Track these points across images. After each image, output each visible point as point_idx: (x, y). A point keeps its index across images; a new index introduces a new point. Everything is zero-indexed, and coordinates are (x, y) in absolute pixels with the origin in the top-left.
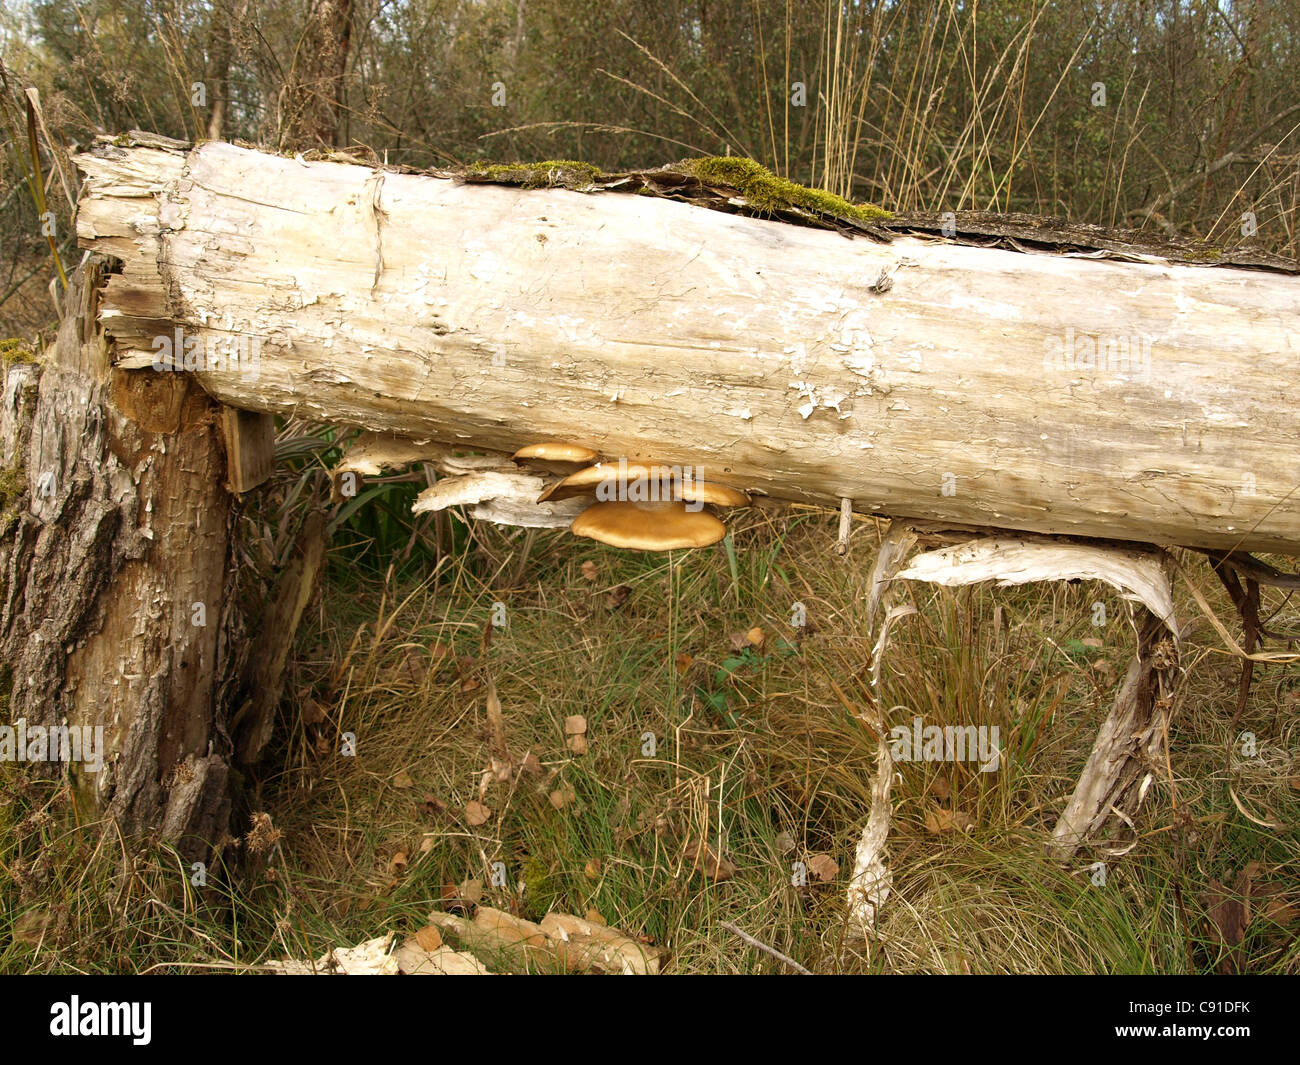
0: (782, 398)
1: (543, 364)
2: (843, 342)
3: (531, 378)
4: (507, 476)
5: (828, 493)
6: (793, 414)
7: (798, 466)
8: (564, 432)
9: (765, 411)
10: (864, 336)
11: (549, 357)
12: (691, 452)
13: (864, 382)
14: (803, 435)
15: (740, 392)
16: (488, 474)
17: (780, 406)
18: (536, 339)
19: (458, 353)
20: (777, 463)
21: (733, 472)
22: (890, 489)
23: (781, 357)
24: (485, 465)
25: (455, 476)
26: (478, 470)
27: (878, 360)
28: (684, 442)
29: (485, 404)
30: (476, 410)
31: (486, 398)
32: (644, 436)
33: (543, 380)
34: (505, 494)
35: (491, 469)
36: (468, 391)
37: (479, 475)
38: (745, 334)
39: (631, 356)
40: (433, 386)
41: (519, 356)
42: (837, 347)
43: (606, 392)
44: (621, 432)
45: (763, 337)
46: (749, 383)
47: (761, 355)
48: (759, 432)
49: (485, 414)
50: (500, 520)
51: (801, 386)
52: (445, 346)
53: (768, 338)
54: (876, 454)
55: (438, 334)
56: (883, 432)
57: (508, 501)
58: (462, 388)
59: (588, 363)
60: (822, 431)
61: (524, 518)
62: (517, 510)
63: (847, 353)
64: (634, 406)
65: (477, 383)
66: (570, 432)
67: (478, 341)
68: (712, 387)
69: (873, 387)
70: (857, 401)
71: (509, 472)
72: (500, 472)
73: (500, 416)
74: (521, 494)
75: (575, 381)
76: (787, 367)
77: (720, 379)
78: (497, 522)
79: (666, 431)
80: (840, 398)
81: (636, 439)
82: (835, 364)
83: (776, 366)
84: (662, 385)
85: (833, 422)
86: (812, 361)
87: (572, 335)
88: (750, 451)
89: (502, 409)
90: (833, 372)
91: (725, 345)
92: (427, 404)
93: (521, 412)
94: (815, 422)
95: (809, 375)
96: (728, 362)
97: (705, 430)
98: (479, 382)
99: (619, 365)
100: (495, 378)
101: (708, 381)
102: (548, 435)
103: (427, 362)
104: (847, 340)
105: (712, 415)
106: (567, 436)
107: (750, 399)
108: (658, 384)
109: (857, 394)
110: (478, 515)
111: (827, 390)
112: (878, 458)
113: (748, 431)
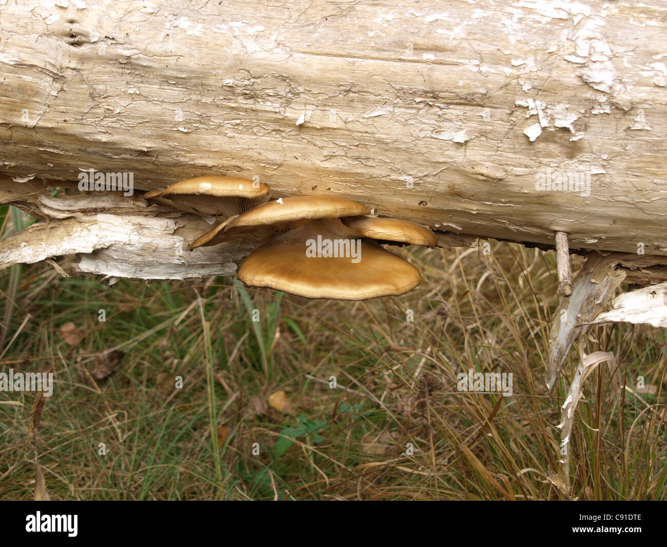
0: (505, 117)
1: (211, 81)
2: (579, 52)
3: (194, 97)
4: (127, 218)
5: (540, 227)
6: (516, 137)
7: (512, 196)
8: (225, 162)
9: (483, 134)
10: (602, 46)
11: (220, 72)
12: (384, 183)
13: (602, 99)
14: (525, 160)
15: (455, 111)
16: (100, 217)
17: (502, 127)
18: (204, 50)
19: (99, 68)
20: (490, 193)
21: (429, 205)
22: (615, 220)
23: (508, 70)
24: (93, 206)
25: (52, 219)
26: (85, 212)
27: (619, 74)
28: (376, 172)
29: (129, 130)
30: (116, 138)
31: (131, 122)
32: (327, 165)
33: (208, 100)
34: (124, 239)
35: (103, 210)
36: (109, 113)
37: (86, 218)
38: (465, 44)
39: (323, 71)
40: (62, 108)
41: (181, 71)
42: (573, 59)
43: (289, 114)
44: (300, 161)
45: (487, 48)
46: (468, 101)
47: (484, 68)
48: (472, 158)
49: (127, 142)
50: (113, 271)
51: (530, 103)
52: (83, 59)
53: (492, 48)
54: (607, 180)
55: (73, 44)
56: (618, 154)
57: (129, 248)
58: (101, 111)
59: (270, 79)
60: (549, 155)
61: (146, 269)
62: (139, 259)
63: (583, 66)
64: (322, 129)
65: (120, 105)
66: (234, 163)
67: (127, 53)
68: (422, 106)
69: (612, 104)
70: (593, 120)
71: (127, 214)
72: (115, 213)
73: (145, 145)
74: (144, 240)
75: (251, 101)
76: (514, 82)
77: (432, 97)
78: (109, 274)
79: (357, 158)
80: (573, 117)
81: (317, 170)
82: (571, 79)
83: (502, 81)
84: (359, 105)
85: (562, 145)
86: (545, 74)
87: (251, 46)
88: (458, 180)
89: (150, 137)
90: (568, 88)
91: (441, 57)
92: (50, 131)
93: (175, 139)
94: (541, 145)
95: (540, 91)
96: (444, 77)
97: (405, 156)
98: (124, 103)
99: (309, 81)
100: (147, 99)
101: (418, 100)
102: (204, 167)
103: (57, 78)
104: (583, 51)
105: (418, 138)
106: (228, 168)
107: (467, 119)
108: (354, 104)
109: (594, 112)
110: (85, 266)
111: (559, 108)
112: (609, 185)
113: (459, 157)
